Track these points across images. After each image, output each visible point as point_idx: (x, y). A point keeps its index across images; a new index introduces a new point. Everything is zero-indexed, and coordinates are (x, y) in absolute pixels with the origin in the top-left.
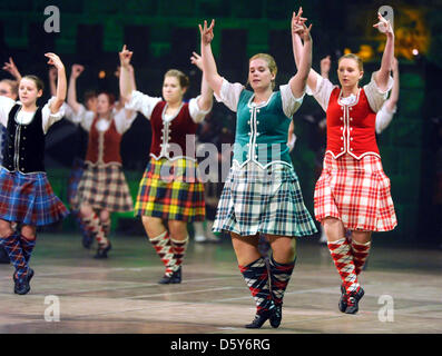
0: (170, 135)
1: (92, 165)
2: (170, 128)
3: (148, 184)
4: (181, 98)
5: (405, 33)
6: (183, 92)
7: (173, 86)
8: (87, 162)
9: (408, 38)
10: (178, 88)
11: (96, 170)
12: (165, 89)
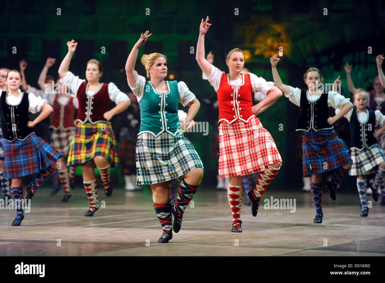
0: (92, 105)
1: (55, 129)
2: (93, 100)
3: (79, 142)
4: (98, 80)
5: (273, 41)
6: (100, 76)
7: (94, 70)
8: (52, 127)
9: (276, 45)
10: (97, 72)
11: (59, 132)
12: (87, 72)
